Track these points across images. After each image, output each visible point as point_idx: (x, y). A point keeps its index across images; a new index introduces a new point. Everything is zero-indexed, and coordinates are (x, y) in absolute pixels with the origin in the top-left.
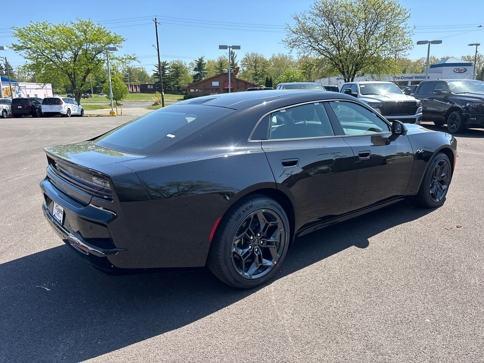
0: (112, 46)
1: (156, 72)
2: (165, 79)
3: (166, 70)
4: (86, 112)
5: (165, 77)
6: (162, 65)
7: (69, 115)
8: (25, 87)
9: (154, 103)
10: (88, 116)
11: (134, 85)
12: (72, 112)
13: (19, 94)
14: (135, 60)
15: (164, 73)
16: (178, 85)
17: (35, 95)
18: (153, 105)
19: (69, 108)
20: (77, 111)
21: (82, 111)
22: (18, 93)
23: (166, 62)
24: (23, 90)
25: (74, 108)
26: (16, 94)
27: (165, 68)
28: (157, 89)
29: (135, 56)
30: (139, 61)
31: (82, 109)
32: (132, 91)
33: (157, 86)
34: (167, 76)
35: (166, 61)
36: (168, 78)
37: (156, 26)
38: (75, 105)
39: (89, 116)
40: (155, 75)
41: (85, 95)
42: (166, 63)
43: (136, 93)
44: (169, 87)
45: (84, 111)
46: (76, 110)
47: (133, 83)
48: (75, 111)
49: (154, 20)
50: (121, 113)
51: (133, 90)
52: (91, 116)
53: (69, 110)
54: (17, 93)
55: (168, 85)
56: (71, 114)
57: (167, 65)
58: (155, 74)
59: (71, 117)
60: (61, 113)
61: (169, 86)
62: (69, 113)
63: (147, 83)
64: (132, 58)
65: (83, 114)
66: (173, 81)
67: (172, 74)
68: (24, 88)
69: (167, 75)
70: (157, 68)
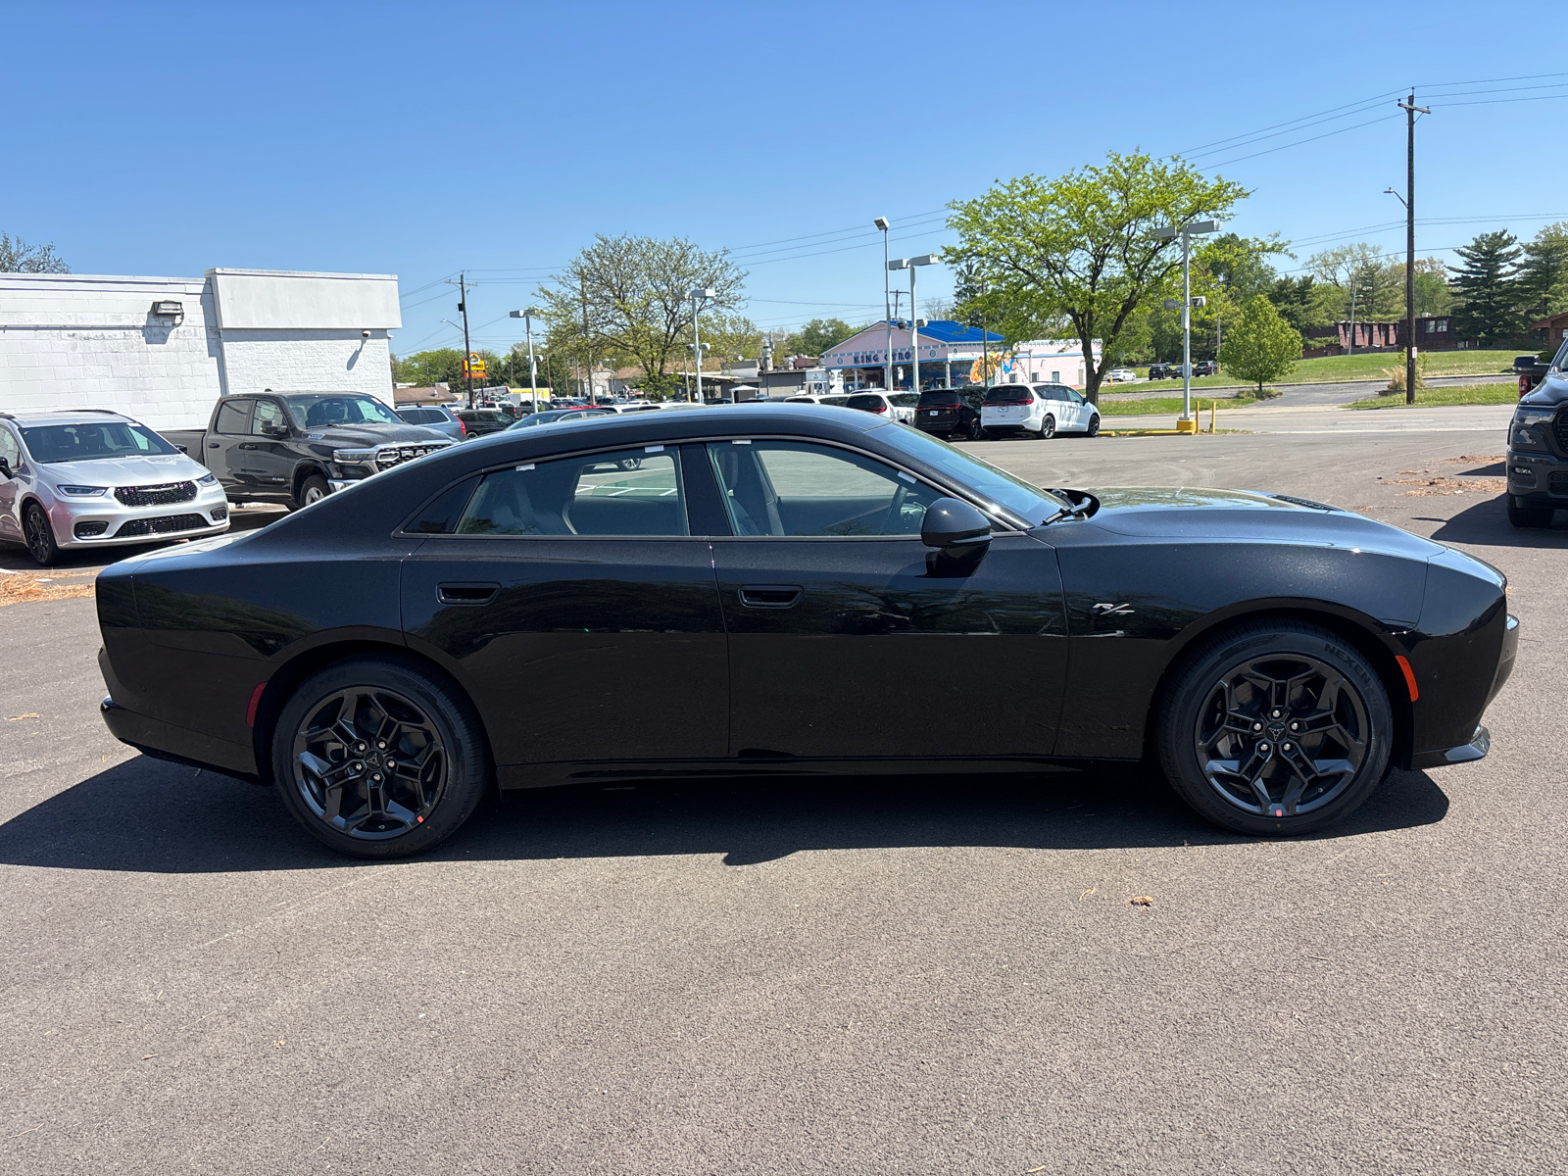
0: (1203, 218)
1: (1459, 275)
2: (1495, 294)
3: (1501, 264)
4: (1104, 423)
5: (1494, 288)
6: (1485, 248)
7: (1049, 434)
8: (1030, 352)
9: (1388, 386)
10: (1109, 436)
11: (1379, 325)
12: (1060, 425)
13: (1012, 372)
14: (1279, 251)
15: (1492, 274)
16: (1546, 314)
17: (1054, 373)
18: (1383, 394)
19: (1050, 414)
20: (1078, 421)
21: (1095, 418)
22: (1009, 370)
23: (1502, 234)
24: (1023, 361)
25: (1068, 412)
26: (1004, 372)
27: (1500, 255)
28: (1460, 333)
29: (1280, 240)
30: (1291, 255)
31: (1095, 414)
32: (1367, 345)
33: (1460, 322)
34: (1504, 282)
35: (1505, 231)
36: (1507, 291)
37: (1411, 123)
38: (1074, 404)
39: (1114, 434)
40: (1457, 285)
41: (1200, 365)
42: (1505, 237)
43: (1380, 350)
44: (1507, 324)
45: (1101, 421)
46: (1074, 416)
47: (1379, 316)
48: (1069, 420)
49: (1405, 102)
50: (1211, 426)
51: (1371, 341)
52: (1119, 434)
53: (1050, 419)
54: (1007, 370)
55: (1501, 317)
56: (1056, 430)
57: (1507, 243)
58: (1457, 279)
59: (1053, 437)
60: (1026, 427)
61: (1505, 321)
62: (1051, 427)
63: (1427, 315)
64: (1269, 245)
65: (1097, 428)
66: (1528, 299)
67: (1526, 273)
68: (1027, 355)
69: (1504, 279)
70: (1465, 259)
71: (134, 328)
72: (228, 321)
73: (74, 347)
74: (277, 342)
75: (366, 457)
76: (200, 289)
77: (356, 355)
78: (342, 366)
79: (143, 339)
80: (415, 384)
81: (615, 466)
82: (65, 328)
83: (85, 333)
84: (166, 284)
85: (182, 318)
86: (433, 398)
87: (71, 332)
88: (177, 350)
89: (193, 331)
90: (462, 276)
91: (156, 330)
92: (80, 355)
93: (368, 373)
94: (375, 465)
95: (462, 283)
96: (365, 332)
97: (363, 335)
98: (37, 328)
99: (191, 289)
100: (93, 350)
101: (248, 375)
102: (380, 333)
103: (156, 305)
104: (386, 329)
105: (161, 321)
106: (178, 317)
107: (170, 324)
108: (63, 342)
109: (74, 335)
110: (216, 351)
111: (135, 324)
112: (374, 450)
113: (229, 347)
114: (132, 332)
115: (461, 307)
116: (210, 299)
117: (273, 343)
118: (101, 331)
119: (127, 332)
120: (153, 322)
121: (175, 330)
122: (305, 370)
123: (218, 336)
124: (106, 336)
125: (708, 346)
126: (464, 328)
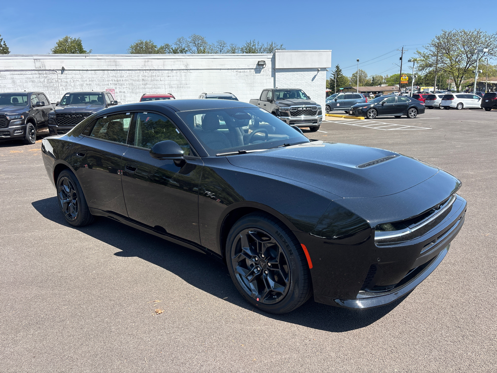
71: (252, 69)
72: (277, 67)
73: (237, 75)
74: (291, 73)
75: (287, 110)
76: (271, 57)
77: (315, 76)
78: (310, 80)
79: (254, 72)
80: (388, 85)
81: (406, 117)
82: (235, 69)
83: (240, 70)
84: (262, 55)
85: (265, 66)
86: (393, 90)
87: (236, 70)
88: (263, 75)
89: (268, 69)
90: (403, 48)
91: (258, 69)
92: (238, 77)
93: (318, 82)
94: (289, 112)
95: (402, 50)
96: (318, 69)
97: (317, 70)
98: (228, 69)
99: (269, 57)
100: (241, 75)
101: (282, 83)
102: (324, 69)
103: (259, 62)
104: (326, 68)
105: (260, 66)
106: (264, 65)
107: (262, 67)
108: (234, 73)
109: (237, 71)
110: (274, 75)
111: (253, 68)
112: (289, 108)
113: (277, 74)
114: (252, 70)
115: (401, 59)
116: (273, 60)
117: (290, 73)
118: (244, 70)
119: (250, 70)
120: (258, 67)
121: (263, 69)
122: (299, 81)
123: (275, 70)
124: (245, 71)
125: (481, 71)
126: (400, 66)
